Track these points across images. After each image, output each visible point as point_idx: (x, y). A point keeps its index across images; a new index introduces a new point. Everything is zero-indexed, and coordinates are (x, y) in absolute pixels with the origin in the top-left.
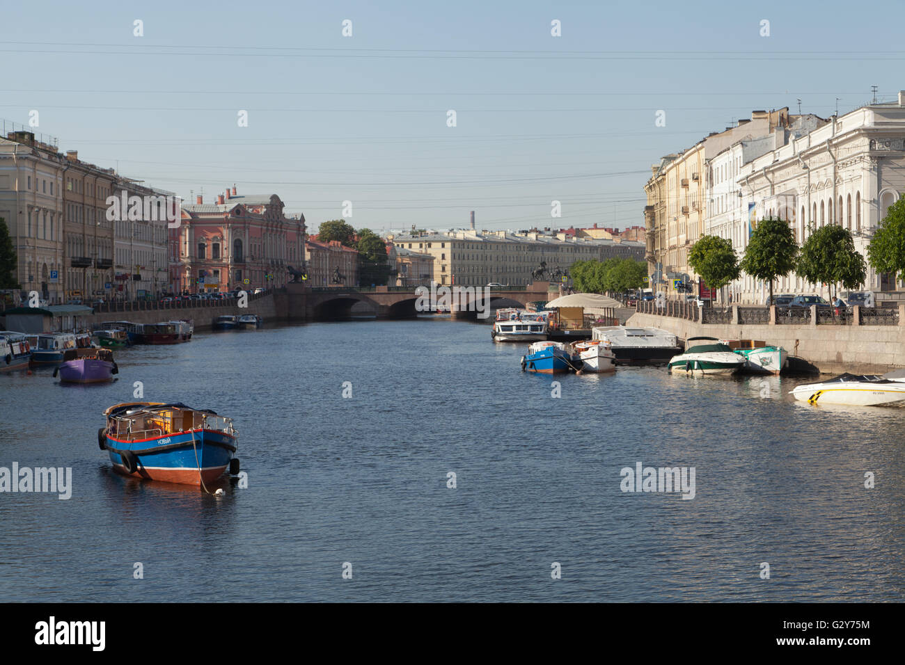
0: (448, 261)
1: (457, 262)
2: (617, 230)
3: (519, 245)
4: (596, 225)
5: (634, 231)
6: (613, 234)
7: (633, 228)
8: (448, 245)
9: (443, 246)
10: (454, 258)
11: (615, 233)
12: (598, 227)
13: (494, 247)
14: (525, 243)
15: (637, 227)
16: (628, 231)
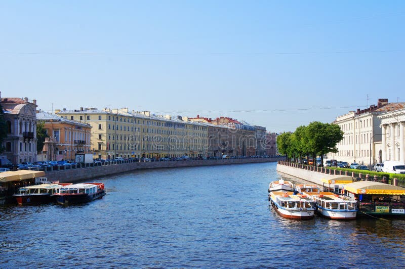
0: (104, 131)
1: (112, 131)
2: (210, 119)
3: (159, 122)
4: (198, 116)
5: (222, 120)
6: (208, 121)
7: (221, 118)
8: (104, 118)
9: (100, 118)
10: (109, 128)
11: (210, 121)
12: (200, 117)
13: (141, 121)
14: (163, 121)
15: (223, 118)
16: (218, 120)
